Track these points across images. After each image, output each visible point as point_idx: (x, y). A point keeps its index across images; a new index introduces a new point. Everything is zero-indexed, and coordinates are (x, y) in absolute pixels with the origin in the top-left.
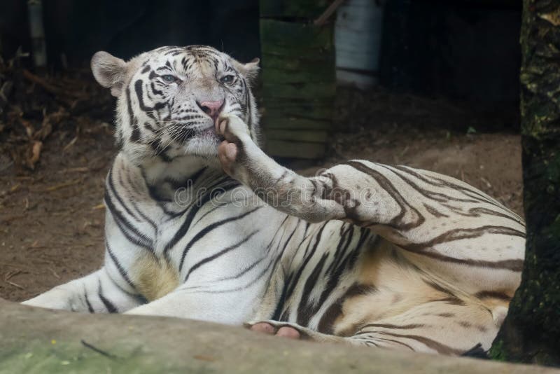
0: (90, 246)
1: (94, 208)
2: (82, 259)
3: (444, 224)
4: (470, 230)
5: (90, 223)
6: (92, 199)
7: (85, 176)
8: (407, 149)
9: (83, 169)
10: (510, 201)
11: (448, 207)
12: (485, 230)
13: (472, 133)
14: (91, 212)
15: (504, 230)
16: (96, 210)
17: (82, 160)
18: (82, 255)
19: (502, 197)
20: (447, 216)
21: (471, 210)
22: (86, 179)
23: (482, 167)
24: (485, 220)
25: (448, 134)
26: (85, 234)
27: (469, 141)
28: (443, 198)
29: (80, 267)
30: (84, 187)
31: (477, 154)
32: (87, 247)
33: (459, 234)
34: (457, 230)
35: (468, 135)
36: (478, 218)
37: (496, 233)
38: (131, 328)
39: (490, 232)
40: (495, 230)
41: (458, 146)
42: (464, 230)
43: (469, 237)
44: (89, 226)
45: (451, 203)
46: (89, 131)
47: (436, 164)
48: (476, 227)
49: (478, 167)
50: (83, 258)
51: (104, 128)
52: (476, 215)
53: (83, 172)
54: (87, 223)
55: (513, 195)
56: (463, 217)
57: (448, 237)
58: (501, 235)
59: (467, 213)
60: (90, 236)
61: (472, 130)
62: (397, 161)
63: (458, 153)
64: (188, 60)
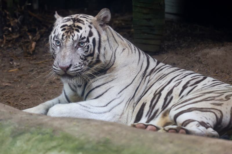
0: (56, 88)
5: (56, 78)
8: (195, 48)
18: (53, 91)
26: (54, 82)
27: (222, 46)
29: (52, 97)
31: (226, 51)
38: (75, 123)
41: (217, 48)
47: (208, 55)
50: (53, 93)
52: (229, 99)
60: (56, 83)
62: (191, 53)
63: (218, 50)
64: (64, 35)
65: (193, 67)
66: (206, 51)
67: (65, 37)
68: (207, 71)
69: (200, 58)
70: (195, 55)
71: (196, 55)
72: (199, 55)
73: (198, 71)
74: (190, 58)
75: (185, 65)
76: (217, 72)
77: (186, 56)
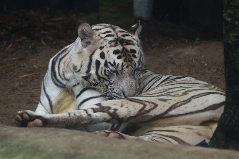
0: (19, 95)
1: (21, 77)
2: (15, 101)
3: (169, 103)
4: (184, 101)
5: (19, 84)
6: (19, 73)
7: (16, 62)
8: (167, 48)
9: (15, 59)
10: (216, 72)
11: (171, 96)
12: (192, 99)
13: (198, 40)
14: (19, 79)
15: (202, 95)
16: (22, 78)
17: (15, 54)
18: (15, 99)
19: (212, 70)
20: (170, 100)
21: (183, 93)
22: (17, 63)
23: (202, 56)
24: (191, 94)
25: (187, 41)
26: (17, 89)
27: (197, 44)
28: (168, 94)
29: (14, 105)
30: (16, 67)
31: (200, 50)
32: (18, 95)
33: (178, 104)
34: (177, 103)
35: (196, 41)
36: (187, 95)
37: (198, 97)
39: (195, 98)
40: (197, 96)
41: (191, 47)
42: (180, 102)
43: (184, 104)
44: (18, 85)
45: (173, 94)
46: (18, 40)
47: (181, 55)
48: (187, 99)
49: (201, 56)
51: (24, 39)
52: (186, 94)
53: (15, 60)
54: (17, 84)
55: (218, 69)
56: (179, 97)
57: (173, 107)
58: (201, 98)
59: (181, 95)
60: (19, 90)
61: (198, 39)
62: (163, 54)
63: (191, 50)
64: (124, 65)
65: (165, 68)
66: (180, 50)
67: (125, 67)
68: (180, 72)
69: (172, 59)
70: (167, 55)
71: (169, 56)
72: (171, 55)
73: (171, 72)
74: (161, 58)
75: (157, 66)
76: (191, 72)
77: (158, 57)
